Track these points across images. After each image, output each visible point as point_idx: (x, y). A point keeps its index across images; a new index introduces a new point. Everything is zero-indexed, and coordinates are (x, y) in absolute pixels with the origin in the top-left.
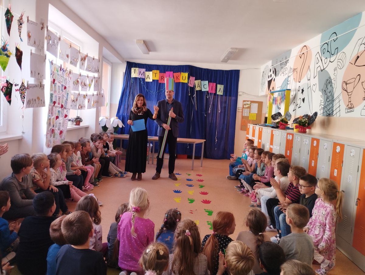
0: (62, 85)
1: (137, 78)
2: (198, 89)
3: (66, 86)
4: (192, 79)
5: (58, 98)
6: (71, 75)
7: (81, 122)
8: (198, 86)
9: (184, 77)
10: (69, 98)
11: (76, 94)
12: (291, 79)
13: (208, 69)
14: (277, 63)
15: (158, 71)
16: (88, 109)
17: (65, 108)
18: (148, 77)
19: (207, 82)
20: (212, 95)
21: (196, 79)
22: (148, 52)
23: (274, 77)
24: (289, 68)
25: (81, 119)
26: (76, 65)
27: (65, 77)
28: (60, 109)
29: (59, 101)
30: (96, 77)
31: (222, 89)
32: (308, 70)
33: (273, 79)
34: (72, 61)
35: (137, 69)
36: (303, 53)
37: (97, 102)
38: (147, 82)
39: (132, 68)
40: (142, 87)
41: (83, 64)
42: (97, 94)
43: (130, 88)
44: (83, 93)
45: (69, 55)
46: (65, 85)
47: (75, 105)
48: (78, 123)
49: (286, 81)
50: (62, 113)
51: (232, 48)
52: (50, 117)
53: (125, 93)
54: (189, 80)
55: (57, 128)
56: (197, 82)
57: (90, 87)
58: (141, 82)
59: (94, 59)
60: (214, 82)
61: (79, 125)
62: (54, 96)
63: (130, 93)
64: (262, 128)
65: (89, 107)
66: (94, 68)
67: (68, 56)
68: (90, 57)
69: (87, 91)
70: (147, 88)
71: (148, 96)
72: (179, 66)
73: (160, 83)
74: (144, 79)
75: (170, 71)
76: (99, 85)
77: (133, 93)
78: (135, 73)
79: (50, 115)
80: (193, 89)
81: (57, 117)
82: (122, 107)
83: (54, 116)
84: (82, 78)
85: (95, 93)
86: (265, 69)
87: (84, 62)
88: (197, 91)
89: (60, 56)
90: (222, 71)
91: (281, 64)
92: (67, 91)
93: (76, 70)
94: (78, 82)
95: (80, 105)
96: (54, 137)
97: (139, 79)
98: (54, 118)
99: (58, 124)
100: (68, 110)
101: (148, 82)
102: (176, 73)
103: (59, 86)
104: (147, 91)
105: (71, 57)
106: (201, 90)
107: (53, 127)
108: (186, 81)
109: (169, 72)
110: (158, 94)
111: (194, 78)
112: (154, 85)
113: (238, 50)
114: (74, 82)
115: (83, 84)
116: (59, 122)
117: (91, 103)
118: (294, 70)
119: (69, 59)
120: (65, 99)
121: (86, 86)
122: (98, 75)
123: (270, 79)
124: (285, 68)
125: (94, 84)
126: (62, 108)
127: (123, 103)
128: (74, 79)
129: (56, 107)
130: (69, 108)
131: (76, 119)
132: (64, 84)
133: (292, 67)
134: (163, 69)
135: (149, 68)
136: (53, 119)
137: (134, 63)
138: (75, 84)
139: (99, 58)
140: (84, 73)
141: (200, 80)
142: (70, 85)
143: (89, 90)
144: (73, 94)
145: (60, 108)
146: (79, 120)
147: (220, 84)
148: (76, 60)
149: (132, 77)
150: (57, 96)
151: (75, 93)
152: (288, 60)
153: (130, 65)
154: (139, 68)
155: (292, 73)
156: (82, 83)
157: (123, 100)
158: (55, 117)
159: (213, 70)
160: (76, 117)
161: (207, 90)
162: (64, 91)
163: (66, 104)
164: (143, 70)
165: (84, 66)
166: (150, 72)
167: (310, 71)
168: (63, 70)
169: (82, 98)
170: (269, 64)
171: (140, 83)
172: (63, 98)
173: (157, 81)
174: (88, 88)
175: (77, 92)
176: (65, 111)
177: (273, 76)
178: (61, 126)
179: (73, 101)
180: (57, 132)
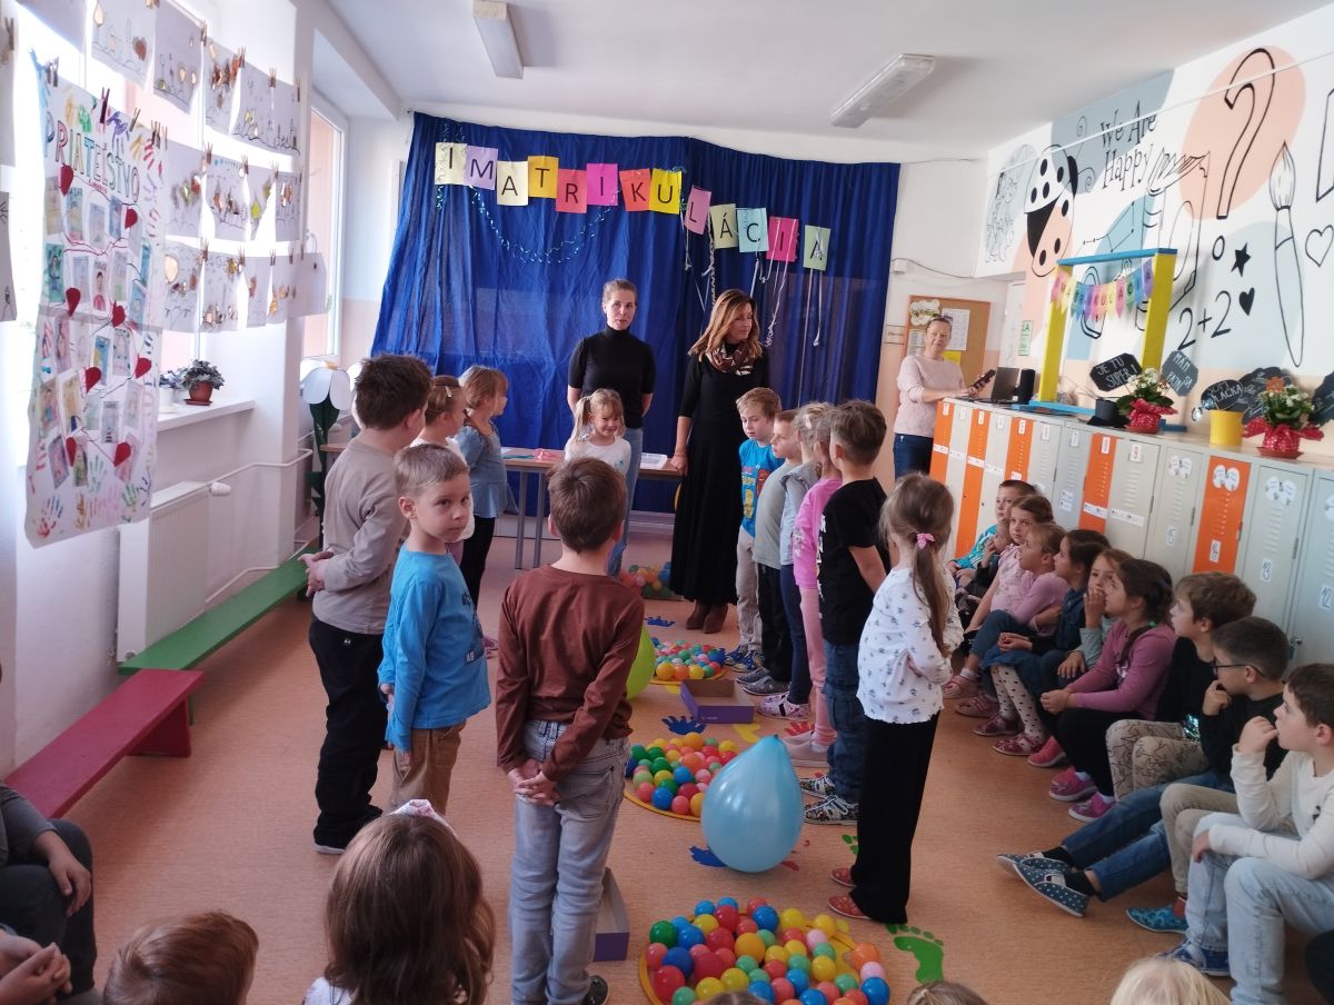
0: (116, 205)
1: (462, 186)
2: (721, 242)
3: (135, 208)
4: (700, 197)
5: (92, 272)
6: (159, 154)
7: (214, 390)
8: (725, 229)
9: (664, 190)
10: (156, 272)
11: (191, 250)
12: (1170, 203)
13: (765, 157)
14: (1081, 131)
15: (553, 162)
16: (249, 325)
17: (136, 325)
18: (509, 186)
19: (760, 214)
20: (782, 270)
21: (714, 202)
22: (520, 67)
23: (1068, 195)
24: (1154, 157)
25: (214, 373)
26: (185, 105)
27: (127, 158)
28: (108, 332)
29: (100, 288)
30: (286, 175)
31: (824, 247)
32: (1281, 163)
33: (1059, 205)
34: (167, 79)
35: (460, 148)
36: (1249, 85)
37: (290, 296)
38: (503, 206)
39: (438, 145)
40: (485, 230)
41: (220, 101)
42: (291, 257)
43: (429, 232)
44: (223, 247)
45: (151, 46)
46: (130, 201)
47: (184, 307)
48: (200, 394)
49: (1141, 215)
50: (121, 349)
51: (908, 57)
52: (51, 376)
53: (407, 254)
54: (686, 201)
55: (96, 434)
56: (719, 213)
57: (256, 222)
58: (478, 205)
59: (273, 82)
60: (790, 216)
61: (206, 402)
62: (68, 259)
63: (433, 256)
64: (1030, 424)
65: (257, 319)
66: (274, 126)
67: (140, 48)
68: (254, 69)
69: (240, 239)
70: (505, 235)
71: (511, 271)
72: (644, 139)
73: (562, 214)
74: (490, 196)
75: (605, 162)
76: (299, 213)
77: (445, 256)
78: (452, 166)
79: (51, 362)
80: (702, 241)
81: (94, 376)
82: (397, 315)
83: (77, 371)
84: (217, 170)
85: (283, 249)
86: (1012, 161)
87: (228, 90)
88: (718, 252)
89: (95, 42)
90: (829, 167)
91: (1106, 139)
92: (145, 235)
93: (189, 127)
94: (196, 189)
95: (210, 309)
96: (79, 481)
97: (471, 191)
98: (76, 378)
99: (101, 412)
100: (153, 335)
101: (510, 207)
102: (633, 171)
103: (95, 208)
104: (504, 248)
105: (160, 57)
106: (738, 248)
107: (74, 426)
108: (674, 208)
109: (601, 165)
110: (555, 263)
111: (710, 193)
112: (537, 222)
113: (933, 64)
114: (174, 190)
115: (223, 204)
116: (107, 399)
117: (262, 300)
118: (1186, 164)
119: (146, 66)
120: (132, 275)
121: (236, 213)
122: (295, 164)
123: (1041, 203)
124: (1131, 153)
125: (277, 206)
126: (121, 327)
127: (401, 297)
128: (176, 176)
129: (84, 320)
130: (157, 324)
131: (193, 373)
132: (122, 198)
133: (1177, 149)
134: (574, 150)
135: (515, 144)
136: (71, 384)
137: (445, 120)
138: (181, 200)
139: (297, 80)
140: (229, 147)
141: (733, 205)
142: (155, 203)
143: (253, 238)
144: (176, 252)
145: (110, 328)
146: (206, 377)
147: (813, 223)
148: (189, 78)
149: (437, 182)
150: (87, 258)
151: (183, 248)
152: (1150, 120)
153: (430, 131)
154: (470, 144)
155: (1175, 176)
156: (217, 197)
157: (400, 286)
158: (82, 374)
159: (789, 161)
160: (190, 365)
161: (764, 246)
162: (125, 232)
163: (142, 304)
164: (487, 154)
165: (228, 113)
166: (516, 163)
167: (1290, 163)
168: (117, 121)
169: (222, 272)
170: (1039, 139)
171: (474, 208)
172: (122, 274)
173: (550, 202)
174: (249, 226)
175: (194, 243)
176: (137, 339)
177: (1060, 191)
178: (121, 419)
179: (176, 286)
180: (98, 452)
